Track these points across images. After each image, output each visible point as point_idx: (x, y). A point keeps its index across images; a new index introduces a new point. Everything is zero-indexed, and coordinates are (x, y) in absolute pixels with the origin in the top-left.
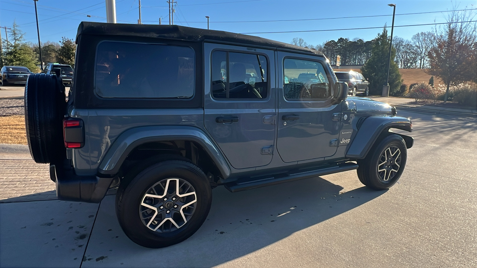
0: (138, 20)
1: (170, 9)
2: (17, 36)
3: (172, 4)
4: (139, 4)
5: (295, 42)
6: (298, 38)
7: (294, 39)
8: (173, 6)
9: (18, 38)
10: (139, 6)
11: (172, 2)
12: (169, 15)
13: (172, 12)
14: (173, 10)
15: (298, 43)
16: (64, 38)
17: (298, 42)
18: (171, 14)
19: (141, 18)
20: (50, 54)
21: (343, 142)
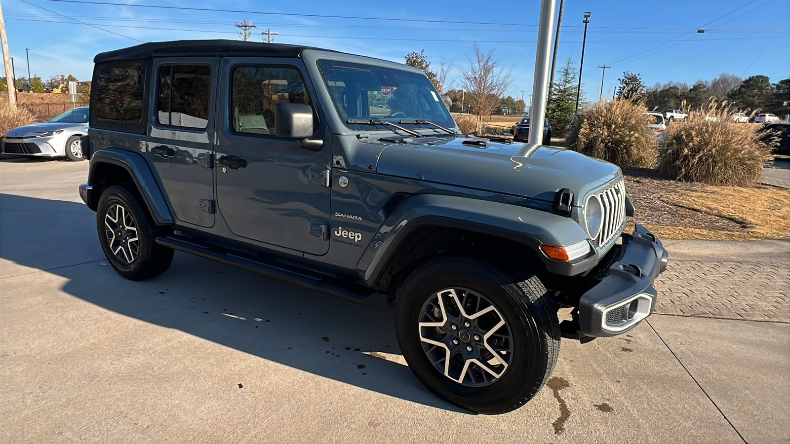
2: (569, 77)
9: (569, 79)
16: (626, 72)
20: (668, 101)
21: (340, 234)
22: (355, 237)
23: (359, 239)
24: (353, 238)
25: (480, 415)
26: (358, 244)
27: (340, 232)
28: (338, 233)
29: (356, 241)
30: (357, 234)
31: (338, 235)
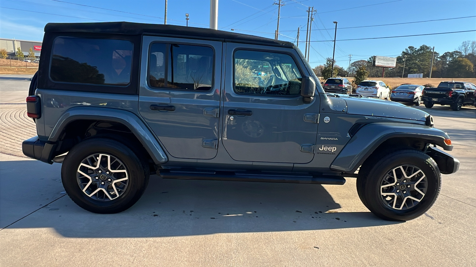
0: (276, 31)
1: (308, 18)
3: (312, 13)
4: (279, 16)
5: (465, 46)
6: (470, 41)
7: (464, 42)
8: (312, 15)
10: (279, 18)
11: (312, 11)
12: (307, 24)
13: (311, 21)
14: (312, 18)
15: (469, 48)
17: (470, 46)
18: (309, 23)
19: (278, 29)
21: (322, 149)
22: (332, 149)
23: (334, 150)
24: (331, 150)
25: (407, 222)
26: (333, 153)
27: (323, 148)
28: (321, 149)
29: (333, 151)
30: (333, 148)
31: (321, 150)
